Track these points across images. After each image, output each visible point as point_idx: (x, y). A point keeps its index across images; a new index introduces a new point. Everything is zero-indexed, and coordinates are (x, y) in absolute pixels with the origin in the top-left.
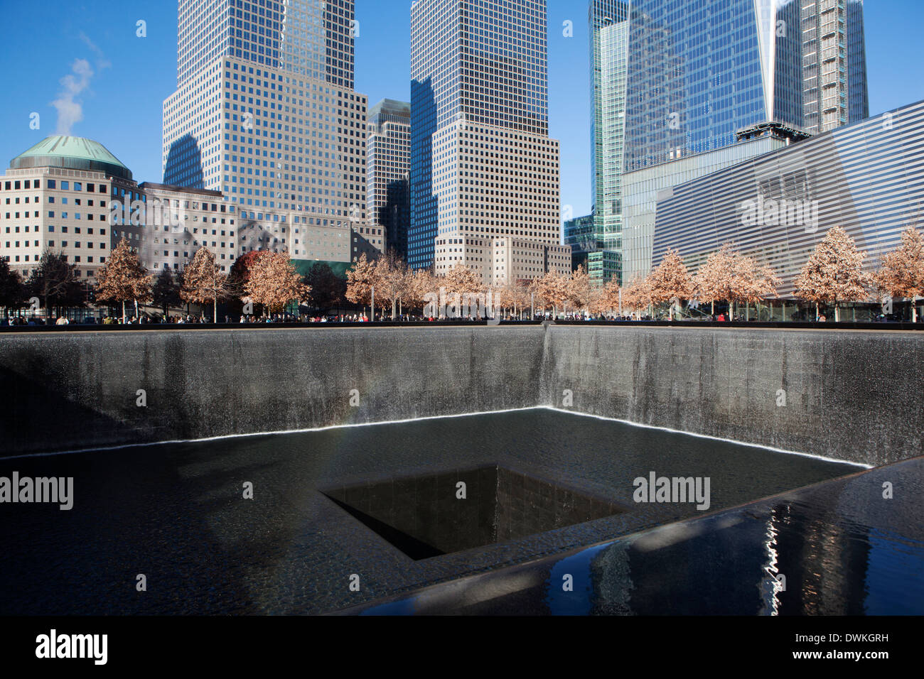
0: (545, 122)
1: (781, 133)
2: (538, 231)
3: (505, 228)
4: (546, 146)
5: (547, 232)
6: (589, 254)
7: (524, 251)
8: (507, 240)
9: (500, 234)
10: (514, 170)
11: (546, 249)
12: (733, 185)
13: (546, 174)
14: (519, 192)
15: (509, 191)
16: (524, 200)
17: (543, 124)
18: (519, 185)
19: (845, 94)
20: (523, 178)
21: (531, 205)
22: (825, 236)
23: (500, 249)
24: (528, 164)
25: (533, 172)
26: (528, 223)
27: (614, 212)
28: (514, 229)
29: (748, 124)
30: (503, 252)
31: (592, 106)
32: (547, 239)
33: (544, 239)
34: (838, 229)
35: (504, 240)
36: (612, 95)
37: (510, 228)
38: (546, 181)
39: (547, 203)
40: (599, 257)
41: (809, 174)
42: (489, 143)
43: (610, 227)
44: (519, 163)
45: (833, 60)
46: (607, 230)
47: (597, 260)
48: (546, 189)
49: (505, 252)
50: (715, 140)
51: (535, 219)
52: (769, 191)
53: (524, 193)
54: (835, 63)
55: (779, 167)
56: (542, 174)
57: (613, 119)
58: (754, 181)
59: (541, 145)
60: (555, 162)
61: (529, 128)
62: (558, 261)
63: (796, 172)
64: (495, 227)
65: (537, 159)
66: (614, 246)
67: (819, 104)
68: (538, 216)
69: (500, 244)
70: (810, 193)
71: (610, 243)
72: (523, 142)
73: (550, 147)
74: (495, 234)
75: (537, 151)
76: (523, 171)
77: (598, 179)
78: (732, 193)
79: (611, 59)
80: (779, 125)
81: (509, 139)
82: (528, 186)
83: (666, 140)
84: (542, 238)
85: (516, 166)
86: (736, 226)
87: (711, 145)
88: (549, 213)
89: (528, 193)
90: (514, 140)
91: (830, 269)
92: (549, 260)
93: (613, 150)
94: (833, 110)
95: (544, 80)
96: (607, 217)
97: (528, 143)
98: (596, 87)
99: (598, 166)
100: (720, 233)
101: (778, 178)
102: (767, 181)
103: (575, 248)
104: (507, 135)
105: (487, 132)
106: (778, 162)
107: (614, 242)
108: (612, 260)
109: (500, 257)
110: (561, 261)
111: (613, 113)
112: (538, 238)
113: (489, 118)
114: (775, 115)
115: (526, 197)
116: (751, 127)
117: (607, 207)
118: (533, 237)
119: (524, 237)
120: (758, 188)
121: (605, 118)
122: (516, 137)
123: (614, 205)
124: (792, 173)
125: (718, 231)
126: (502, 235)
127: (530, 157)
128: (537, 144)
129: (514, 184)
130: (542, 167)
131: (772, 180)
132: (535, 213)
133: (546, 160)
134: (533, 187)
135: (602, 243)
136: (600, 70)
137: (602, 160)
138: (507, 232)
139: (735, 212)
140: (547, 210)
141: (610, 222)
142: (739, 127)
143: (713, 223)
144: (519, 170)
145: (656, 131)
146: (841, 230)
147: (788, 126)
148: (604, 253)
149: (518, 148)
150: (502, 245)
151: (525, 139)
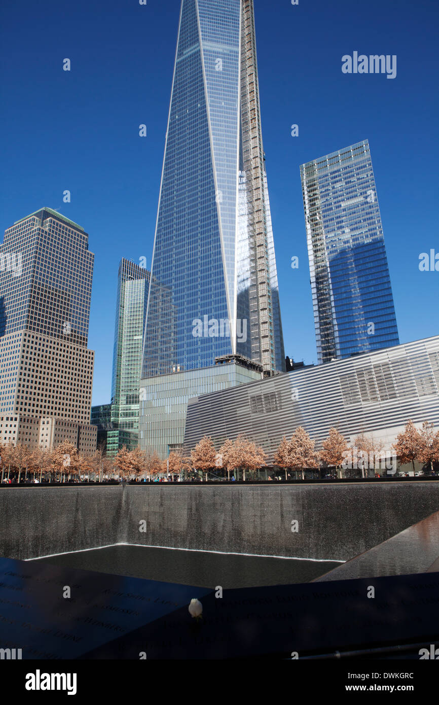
0: (86, 337)
1: (243, 363)
2: (74, 414)
3: (50, 410)
4: (85, 354)
5: (81, 415)
6: (109, 432)
7: (64, 428)
8: (51, 420)
9: (46, 415)
10: (61, 369)
11: (80, 428)
12: (236, 398)
13: (83, 374)
14: (63, 385)
15: (56, 384)
16: (66, 391)
17: (84, 339)
18: (63, 380)
19: (273, 342)
20: (67, 375)
21: (71, 395)
22: (295, 431)
23: (45, 426)
24: (71, 366)
25: (74, 372)
26: (68, 408)
27: (127, 403)
28: (57, 411)
29: (222, 355)
30: (47, 429)
31: (116, 330)
32: (80, 420)
33: (79, 420)
34: (301, 428)
35: (49, 419)
36: (130, 324)
37: (54, 411)
38: (83, 379)
39: (82, 394)
40: (116, 435)
41: (277, 394)
42: (45, 348)
43: (124, 413)
44: (65, 364)
45: (266, 322)
46: (121, 415)
47: (114, 436)
48: (83, 384)
49: (49, 429)
50: (202, 362)
51: (73, 405)
52: (255, 403)
53: (66, 386)
54: (267, 324)
55: (261, 390)
56: (81, 373)
57: (130, 340)
58: (247, 396)
59: (82, 353)
60: (90, 365)
61: (74, 341)
62: (87, 437)
63: (270, 393)
64: (43, 409)
65: (78, 362)
66: (126, 427)
67: (260, 346)
68: (75, 403)
69: (46, 423)
70: (278, 405)
71: (123, 424)
72: (69, 350)
73: (88, 355)
74: (42, 415)
75: (79, 357)
76: (68, 370)
77: (117, 379)
78: (235, 403)
79: (132, 301)
80: (240, 357)
81: (59, 347)
82: (70, 381)
83: (171, 359)
84: (77, 419)
85: (63, 366)
86: (237, 423)
87: (199, 365)
88: (83, 402)
89: (70, 386)
90: (63, 348)
91: (299, 450)
92: (81, 436)
93: (129, 361)
94: (268, 351)
95: (88, 310)
96: (122, 406)
97: (73, 351)
98: (120, 318)
99: (118, 370)
100: (228, 426)
101: (261, 396)
102: (254, 397)
103: (100, 427)
104: (58, 344)
105: (44, 340)
106: (261, 387)
107: (126, 424)
108: (125, 437)
109: (45, 432)
110: (89, 437)
111: (130, 336)
112: (74, 419)
113: (47, 330)
114: (237, 351)
115: (68, 389)
116: (223, 357)
117: (123, 399)
118: (71, 419)
119: (64, 418)
120: (250, 401)
121: (124, 338)
122: (65, 346)
123: (127, 398)
124: (268, 394)
125: (226, 425)
126: (48, 416)
127: (73, 361)
128: (79, 352)
129: (60, 379)
130: (81, 368)
131: (257, 396)
132: (74, 401)
133: (84, 364)
134: (73, 382)
135: (118, 424)
136: (123, 307)
137: (120, 366)
138: (52, 413)
139: (236, 414)
140: (82, 399)
141: (124, 410)
142: (217, 356)
143: (223, 420)
144: (64, 369)
145: (165, 353)
146: (302, 429)
147: (244, 358)
148: (120, 431)
149: (66, 354)
150: (48, 423)
151: (71, 348)
